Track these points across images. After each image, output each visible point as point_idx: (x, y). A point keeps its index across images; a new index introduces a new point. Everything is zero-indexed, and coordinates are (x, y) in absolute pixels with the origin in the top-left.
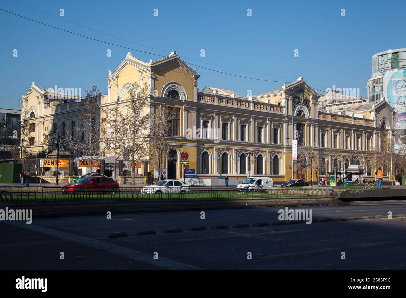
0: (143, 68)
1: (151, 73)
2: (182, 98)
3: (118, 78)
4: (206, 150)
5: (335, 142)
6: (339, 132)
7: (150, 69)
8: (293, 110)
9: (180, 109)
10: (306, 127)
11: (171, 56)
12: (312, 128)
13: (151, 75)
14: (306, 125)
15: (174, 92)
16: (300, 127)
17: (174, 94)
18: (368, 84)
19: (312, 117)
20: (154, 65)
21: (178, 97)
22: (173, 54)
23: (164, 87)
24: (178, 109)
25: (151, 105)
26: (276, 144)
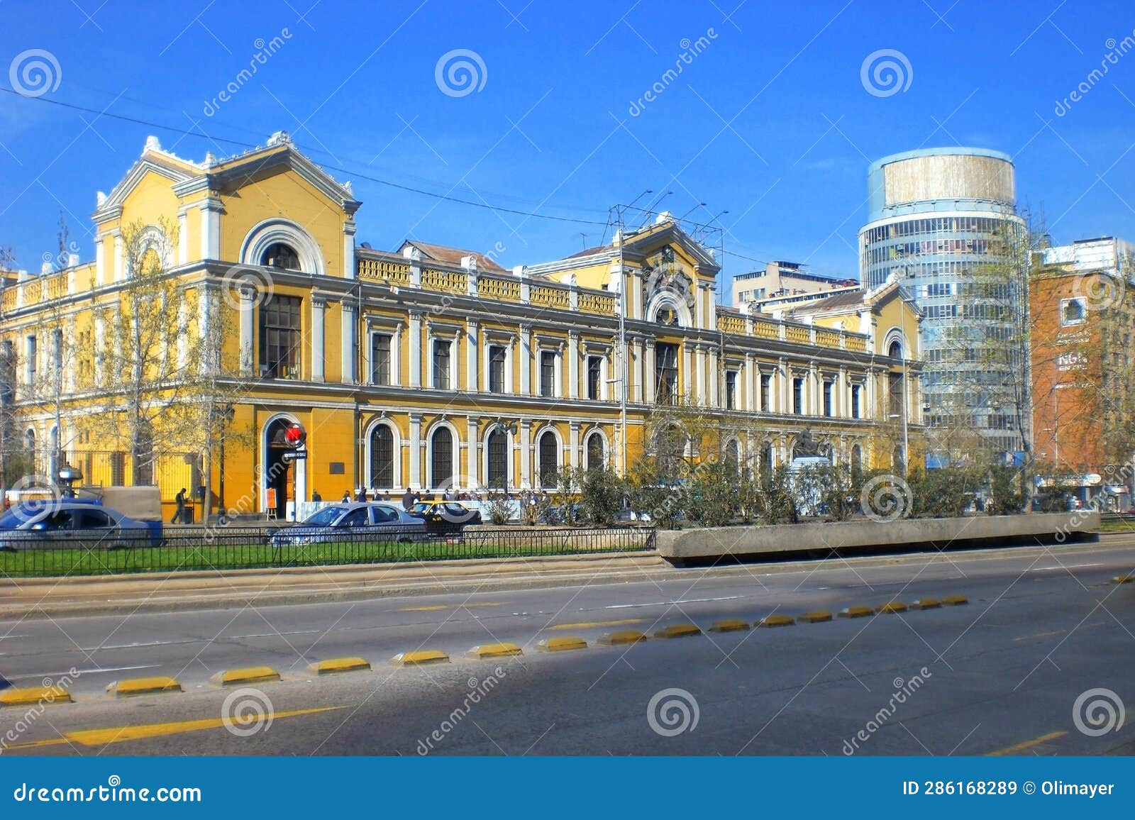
0: (187, 180)
1: (210, 194)
2: (307, 266)
3: (122, 212)
4: (383, 418)
5: (764, 396)
6: (774, 367)
7: (206, 183)
8: (645, 305)
9: (300, 299)
10: (682, 352)
11: (273, 144)
12: (698, 355)
13: (210, 198)
14: (682, 349)
15: (283, 251)
16: (665, 352)
17: (281, 254)
18: (862, 240)
19: (700, 325)
20: (219, 170)
21: (296, 264)
22: (278, 139)
23: (248, 236)
24: (297, 300)
25: (208, 288)
26: (595, 401)
